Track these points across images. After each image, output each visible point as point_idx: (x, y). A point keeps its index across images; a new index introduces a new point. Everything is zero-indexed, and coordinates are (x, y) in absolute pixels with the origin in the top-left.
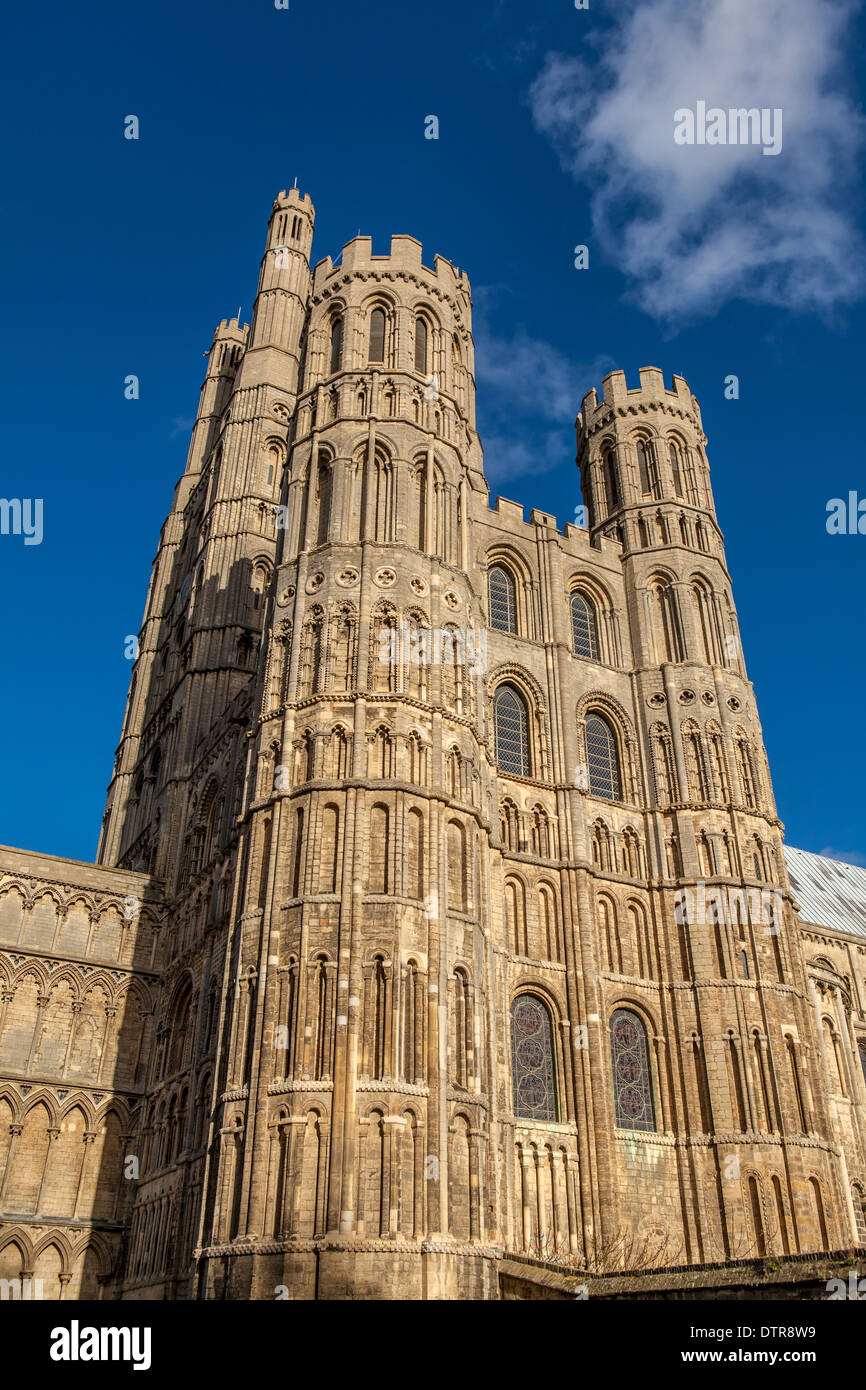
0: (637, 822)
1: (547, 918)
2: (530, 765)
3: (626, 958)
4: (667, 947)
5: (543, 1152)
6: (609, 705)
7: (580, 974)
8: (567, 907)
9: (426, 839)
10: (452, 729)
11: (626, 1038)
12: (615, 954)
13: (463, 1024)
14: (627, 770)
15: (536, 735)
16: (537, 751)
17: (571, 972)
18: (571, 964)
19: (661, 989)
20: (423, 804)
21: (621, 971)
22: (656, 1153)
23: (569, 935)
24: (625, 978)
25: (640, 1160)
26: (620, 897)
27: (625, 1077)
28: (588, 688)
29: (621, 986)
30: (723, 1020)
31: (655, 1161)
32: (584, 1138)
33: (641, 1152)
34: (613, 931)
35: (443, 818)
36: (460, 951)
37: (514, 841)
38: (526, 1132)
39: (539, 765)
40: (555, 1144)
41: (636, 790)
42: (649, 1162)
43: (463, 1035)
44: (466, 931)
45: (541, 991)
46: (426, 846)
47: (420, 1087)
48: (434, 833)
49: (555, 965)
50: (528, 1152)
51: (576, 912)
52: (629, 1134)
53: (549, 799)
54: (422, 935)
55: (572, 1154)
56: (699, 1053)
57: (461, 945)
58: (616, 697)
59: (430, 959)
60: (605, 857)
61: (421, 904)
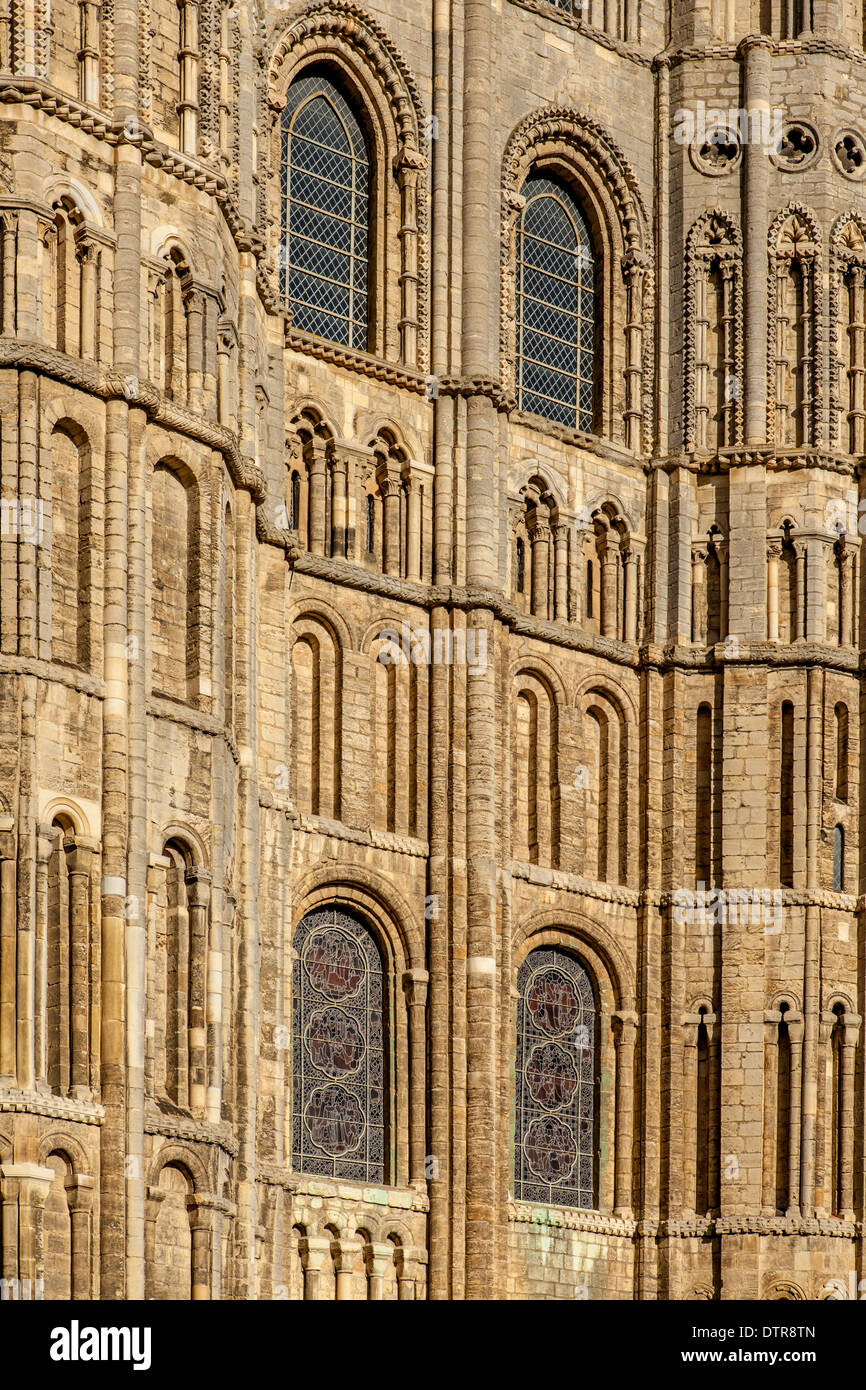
0: (631, 491)
1: (393, 727)
2: (371, 318)
3: (570, 831)
4: (668, 810)
5: (352, 1245)
6: (592, 154)
7: (460, 863)
8: (441, 703)
9: (98, 509)
10: (168, 199)
11: (552, 1012)
12: (546, 821)
13: (184, 969)
14: (620, 349)
15: (393, 230)
16: (393, 278)
17: (439, 860)
18: (441, 841)
19: (641, 906)
20: (89, 412)
21: (556, 862)
22: (593, 1251)
23: (440, 772)
24: (563, 878)
25: (557, 1262)
26: (570, 684)
27: (542, 1095)
28: (535, 102)
29: (551, 895)
30: (773, 980)
31: (589, 1265)
32: (442, 1218)
33: (561, 1246)
34: (545, 766)
35: (140, 452)
36: (180, 800)
37: (320, 526)
38: (317, 1203)
39: (394, 320)
40: (379, 1230)
41: (636, 407)
42: (576, 1267)
43: (183, 995)
44: (194, 751)
45: (367, 900)
46: (97, 527)
47: (85, 1104)
48: (118, 495)
49: (402, 840)
50: (319, 1242)
51: (461, 717)
52: (538, 1211)
53: (414, 418)
54: (87, 757)
55: (414, 1249)
56: (710, 1050)
57: (181, 787)
58: (611, 132)
59: (106, 817)
60: (542, 581)
61: (83, 680)
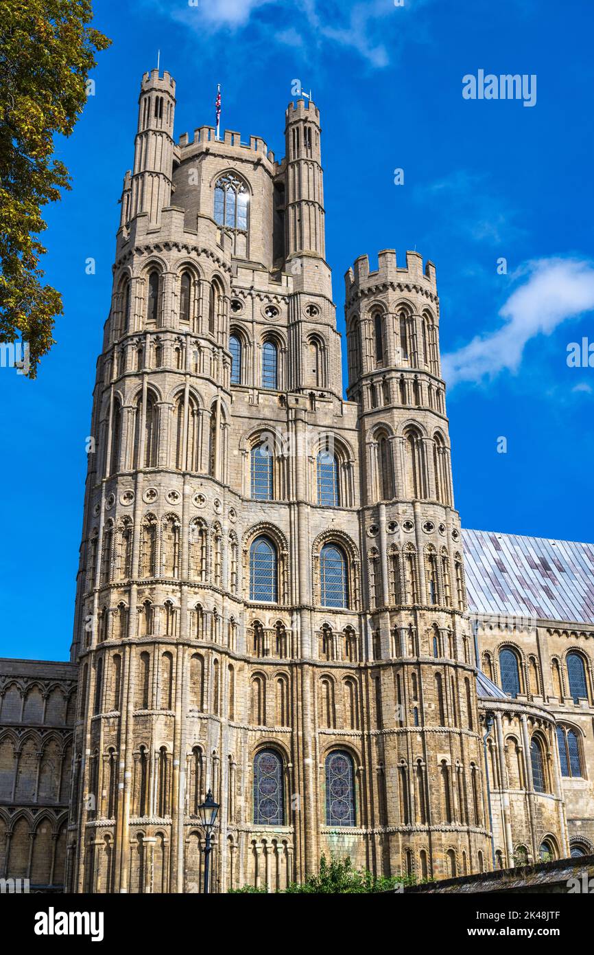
0: (354, 622)
1: (283, 698)
2: (277, 593)
3: (339, 718)
4: (369, 708)
5: (270, 844)
6: (342, 537)
7: (300, 733)
8: (295, 690)
11: (339, 769)
12: (331, 715)
14: (353, 584)
15: (281, 571)
17: (295, 732)
18: (295, 728)
19: (363, 735)
21: (335, 728)
22: (352, 840)
23: (295, 709)
24: (336, 731)
25: (340, 844)
26: (337, 677)
27: (337, 794)
28: (322, 529)
29: (333, 737)
30: (399, 754)
31: (351, 844)
32: (298, 835)
33: (341, 839)
34: (331, 700)
36: (197, 737)
37: (261, 649)
38: (259, 834)
39: (282, 593)
40: (279, 840)
41: (358, 598)
42: (347, 845)
43: (199, 786)
44: (202, 724)
45: (275, 746)
47: (166, 820)
49: (286, 728)
50: (259, 845)
51: (300, 693)
52: (332, 829)
53: (285, 617)
54: (170, 731)
55: (290, 845)
57: (197, 733)
58: (346, 531)
59: (174, 745)
60: (330, 649)
61: (168, 713)
